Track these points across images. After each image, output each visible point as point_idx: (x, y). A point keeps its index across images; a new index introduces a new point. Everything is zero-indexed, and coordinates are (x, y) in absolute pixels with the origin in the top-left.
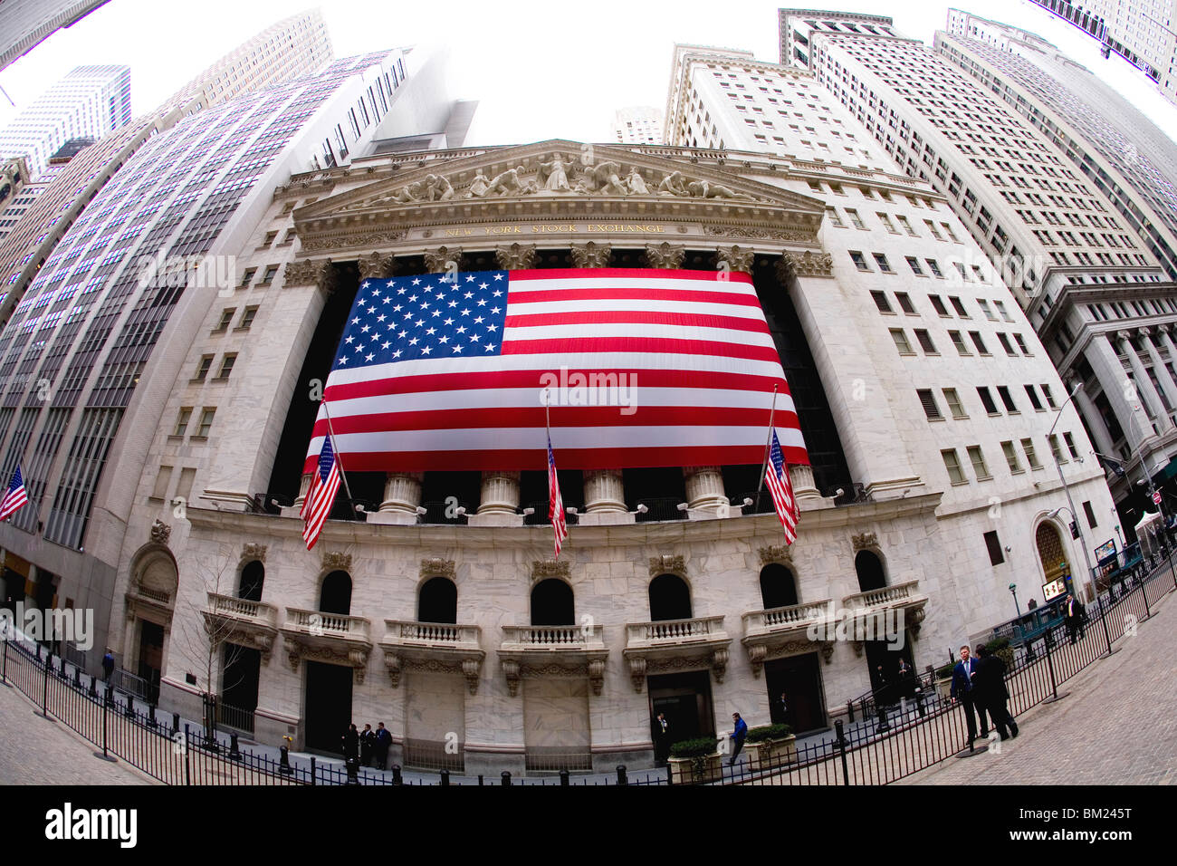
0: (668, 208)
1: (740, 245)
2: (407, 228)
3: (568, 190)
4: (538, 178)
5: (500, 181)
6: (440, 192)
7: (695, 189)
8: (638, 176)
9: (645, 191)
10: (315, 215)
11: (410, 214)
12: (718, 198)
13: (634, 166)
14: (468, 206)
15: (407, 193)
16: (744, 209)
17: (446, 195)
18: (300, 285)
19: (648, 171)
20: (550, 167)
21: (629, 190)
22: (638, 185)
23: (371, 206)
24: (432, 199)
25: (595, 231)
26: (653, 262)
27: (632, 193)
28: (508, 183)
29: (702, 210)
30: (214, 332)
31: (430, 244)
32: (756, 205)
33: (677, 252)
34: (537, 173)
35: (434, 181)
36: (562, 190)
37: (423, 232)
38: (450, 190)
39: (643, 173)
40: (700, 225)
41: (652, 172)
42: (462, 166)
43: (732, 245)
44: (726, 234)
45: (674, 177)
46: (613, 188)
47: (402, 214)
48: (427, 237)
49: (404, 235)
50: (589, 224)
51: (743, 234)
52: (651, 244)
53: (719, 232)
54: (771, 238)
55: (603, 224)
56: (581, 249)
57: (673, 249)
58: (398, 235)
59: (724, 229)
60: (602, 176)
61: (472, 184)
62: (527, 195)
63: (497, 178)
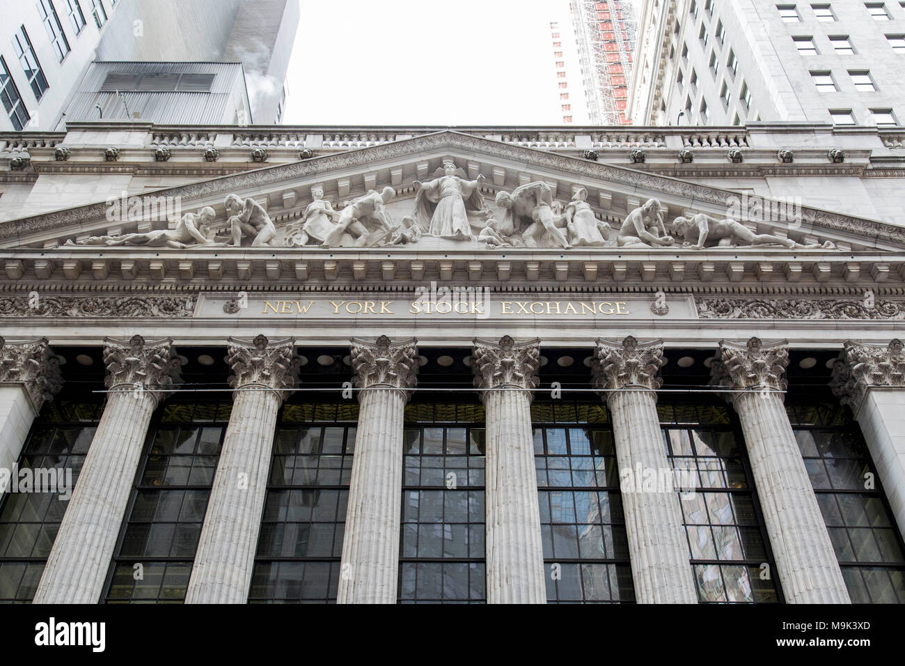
0: (636, 270)
1: (762, 335)
2: (194, 293)
3: (469, 239)
4: (418, 208)
5: (354, 214)
6: (249, 228)
7: (685, 231)
8: (584, 207)
9: (597, 237)
10: (6, 247)
11: (200, 268)
12: (725, 245)
13: (580, 185)
14: (301, 261)
15: (191, 225)
16: (772, 263)
17: (262, 236)
19: (603, 195)
20: (438, 188)
21: (571, 235)
22: (586, 226)
23: (123, 244)
24: (237, 243)
25: (513, 314)
26: (609, 372)
27: (575, 242)
28: (367, 217)
29: (695, 271)
31: (237, 326)
32: (795, 255)
33: (649, 353)
35: (241, 208)
36: (459, 238)
37: (224, 302)
38: (269, 226)
39: (593, 198)
40: (691, 300)
41: (609, 197)
42: (287, 179)
43: (749, 334)
44: (738, 312)
45: (648, 210)
46: (541, 233)
47: (185, 266)
48: (231, 312)
49: (189, 305)
50: (504, 300)
51: (769, 311)
52: (606, 339)
53: (725, 310)
54: (824, 315)
55: (526, 300)
56: (490, 348)
57: (644, 346)
58: (177, 304)
59: (732, 303)
60: (525, 208)
61: (309, 215)
62: (401, 245)
63: (350, 209)
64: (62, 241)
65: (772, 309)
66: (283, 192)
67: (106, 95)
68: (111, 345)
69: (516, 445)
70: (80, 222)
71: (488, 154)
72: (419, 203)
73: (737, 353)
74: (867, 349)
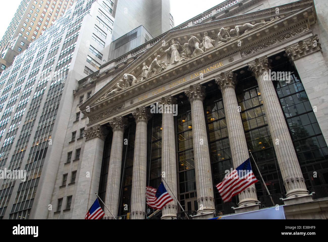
0: (222, 52)
1: (257, 57)
2: (124, 102)
3: (178, 62)
4: (167, 57)
5: (152, 67)
6: (130, 81)
8: (206, 38)
9: (211, 46)
11: (122, 96)
12: (246, 32)
13: (205, 32)
14: (142, 85)
15: (118, 86)
16: (260, 32)
17: (133, 82)
18: (91, 139)
20: (171, 49)
23: (107, 97)
24: (129, 86)
27: (205, 50)
30: (65, 164)
31: (133, 107)
32: (266, 26)
33: (228, 75)
35: (127, 77)
36: (176, 63)
37: (130, 102)
38: (135, 78)
39: (210, 33)
40: (239, 53)
41: (213, 31)
44: (252, 52)
45: (221, 32)
46: (198, 51)
47: (120, 97)
48: (132, 104)
49: (123, 106)
50: (191, 74)
51: (263, 47)
52: (216, 76)
53: (249, 52)
54: (279, 42)
55: (196, 72)
56: (188, 90)
57: (227, 73)
58: (121, 106)
59: (252, 49)
60: (192, 45)
61: (142, 72)
62: (163, 71)
63: (150, 66)
64: (97, 101)
65: (263, 46)
66: (137, 67)
67: (116, 49)
68: (110, 122)
69: (197, 115)
70: (99, 95)
71: (181, 33)
72: (167, 55)
73: (253, 65)
74: (292, 48)
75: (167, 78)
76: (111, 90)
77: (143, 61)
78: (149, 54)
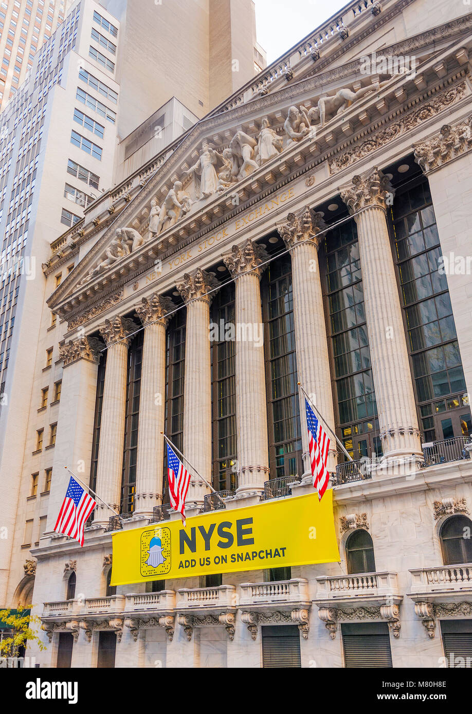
1: (358, 172)
2: (123, 286)
5: (167, 209)
6: (129, 242)
8: (264, 134)
9: (272, 152)
10: (62, 300)
11: (118, 274)
12: (340, 112)
14: (150, 249)
15: (110, 255)
17: (135, 242)
18: (72, 363)
21: (259, 159)
22: (265, 147)
24: (128, 253)
25: (241, 227)
27: (262, 162)
30: (39, 411)
31: (137, 296)
32: (379, 95)
34: (193, 179)
35: (122, 236)
37: (132, 286)
38: (137, 235)
40: (326, 164)
42: (140, 203)
44: (353, 158)
46: (248, 167)
47: (114, 276)
48: (135, 290)
49: (122, 294)
50: (236, 220)
51: (372, 146)
52: (279, 221)
53: (345, 162)
54: (405, 129)
55: (246, 214)
56: (230, 256)
57: (300, 214)
58: (119, 295)
59: (352, 152)
60: (237, 154)
61: (150, 220)
62: (185, 216)
63: (163, 207)
64: (76, 287)
66: (141, 211)
68: (101, 327)
70: (79, 274)
73: (348, 191)
74: (428, 143)
75: (195, 232)
76: (98, 264)
77: (151, 197)
78: (162, 178)
